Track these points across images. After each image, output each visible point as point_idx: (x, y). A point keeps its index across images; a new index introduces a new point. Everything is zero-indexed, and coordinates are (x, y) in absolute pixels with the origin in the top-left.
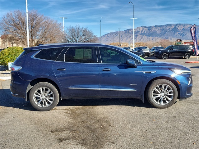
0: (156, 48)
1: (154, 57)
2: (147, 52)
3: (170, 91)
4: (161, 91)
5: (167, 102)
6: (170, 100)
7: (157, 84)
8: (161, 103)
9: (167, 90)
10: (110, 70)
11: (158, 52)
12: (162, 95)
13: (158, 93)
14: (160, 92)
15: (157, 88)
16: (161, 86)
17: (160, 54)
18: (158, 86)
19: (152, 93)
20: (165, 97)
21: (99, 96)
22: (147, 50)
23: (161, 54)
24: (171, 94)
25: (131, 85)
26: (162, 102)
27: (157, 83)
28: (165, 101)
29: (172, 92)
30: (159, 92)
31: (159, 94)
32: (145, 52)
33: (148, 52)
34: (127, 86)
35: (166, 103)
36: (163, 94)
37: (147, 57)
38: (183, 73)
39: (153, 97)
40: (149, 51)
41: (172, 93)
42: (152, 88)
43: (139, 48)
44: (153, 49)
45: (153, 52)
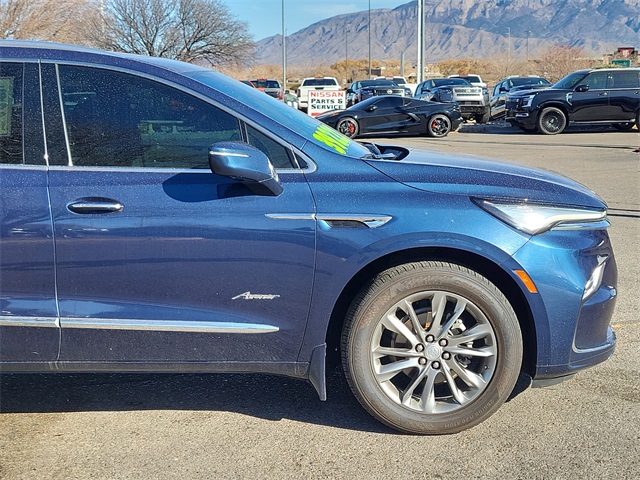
0: (516, 82)
1: (505, 125)
2: (473, 102)
3: (479, 331)
4: (423, 334)
5: (460, 396)
6: (475, 387)
7: (402, 294)
8: (423, 406)
9: (463, 328)
10: (118, 206)
11: (522, 101)
12: (431, 357)
13: (407, 345)
14: (420, 338)
15: (400, 314)
16: (423, 305)
17: (529, 110)
18: (406, 304)
19: (375, 347)
20: (446, 367)
21: (56, 365)
22: (475, 94)
23: (536, 111)
24: (485, 353)
25: (248, 296)
26: (431, 398)
27: (399, 286)
28: (450, 392)
29: (488, 336)
30: (414, 340)
31: (412, 352)
32: (463, 102)
33: (478, 102)
34: (222, 304)
35: (453, 400)
36: (434, 350)
37: (471, 122)
38: (554, 224)
39: (377, 367)
40: (480, 98)
41: (489, 344)
42: (372, 314)
43: (439, 83)
44: (501, 89)
45: (503, 102)
